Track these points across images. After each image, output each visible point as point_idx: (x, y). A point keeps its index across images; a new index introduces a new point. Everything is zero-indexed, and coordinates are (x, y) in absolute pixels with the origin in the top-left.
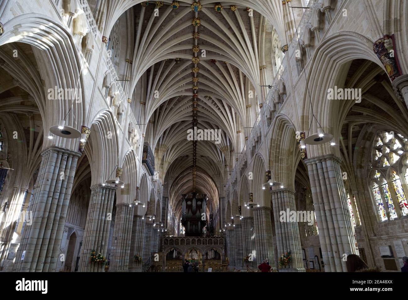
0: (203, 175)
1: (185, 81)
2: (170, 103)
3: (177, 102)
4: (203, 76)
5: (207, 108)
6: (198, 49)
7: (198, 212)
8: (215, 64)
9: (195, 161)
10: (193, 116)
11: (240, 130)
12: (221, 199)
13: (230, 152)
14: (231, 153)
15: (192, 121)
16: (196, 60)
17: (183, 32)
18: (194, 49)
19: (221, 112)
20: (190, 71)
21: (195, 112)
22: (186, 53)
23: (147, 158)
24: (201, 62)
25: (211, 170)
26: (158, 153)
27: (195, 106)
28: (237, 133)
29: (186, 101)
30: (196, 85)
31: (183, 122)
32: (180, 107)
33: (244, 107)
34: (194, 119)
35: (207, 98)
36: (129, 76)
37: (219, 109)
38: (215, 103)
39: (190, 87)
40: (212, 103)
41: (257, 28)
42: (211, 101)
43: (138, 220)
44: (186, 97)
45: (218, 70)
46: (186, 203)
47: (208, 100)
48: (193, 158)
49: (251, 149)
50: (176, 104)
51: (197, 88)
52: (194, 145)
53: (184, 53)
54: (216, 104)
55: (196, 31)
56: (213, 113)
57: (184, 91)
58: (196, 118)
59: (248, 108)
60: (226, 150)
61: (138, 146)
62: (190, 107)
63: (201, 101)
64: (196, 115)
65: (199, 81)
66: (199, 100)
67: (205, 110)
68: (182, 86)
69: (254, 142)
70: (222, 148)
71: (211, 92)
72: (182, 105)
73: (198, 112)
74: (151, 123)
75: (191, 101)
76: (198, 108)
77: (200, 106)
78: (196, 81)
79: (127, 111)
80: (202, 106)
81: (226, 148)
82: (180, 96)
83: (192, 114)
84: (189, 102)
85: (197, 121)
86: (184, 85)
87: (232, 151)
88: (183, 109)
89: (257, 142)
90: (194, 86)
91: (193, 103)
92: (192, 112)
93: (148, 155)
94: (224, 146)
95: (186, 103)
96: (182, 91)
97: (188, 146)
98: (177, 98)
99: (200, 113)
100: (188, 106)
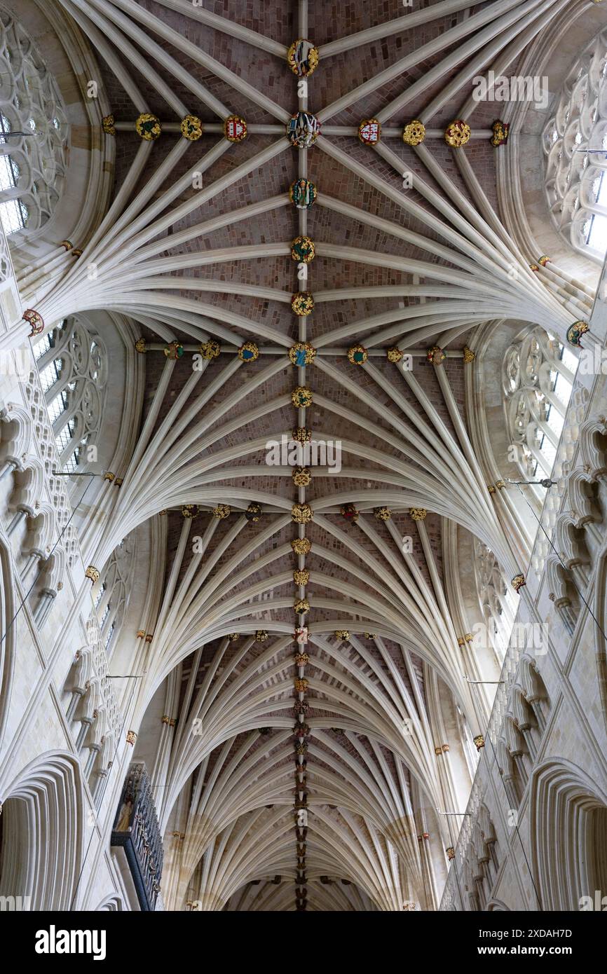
1: (272, 580)
2: (229, 661)
3: (250, 657)
4: (323, 565)
5: (339, 678)
6: (307, 475)
8: (354, 524)
10: (294, 713)
11: (445, 743)
13: (420, 840)
14: (421, 846)
15: (293, 730)
16: (302, 510)
17: (267, 426)
18: (298, 475)
19: (380, 685)
20: (287, 550)
21: (302, 697)
22: (275, 493)
23: (130, 824)
24: (316, 520)
26: (181, 849)
27: (302, 676)
28: (437, 754)
29: (274, 653)
30: (302, 598)
31: (266, 732)
32: (256, 675)
33: (451, 641)
34: (298, 725)
35: (339, 642)
36: (107, 511)
37: (374, 676)
38: (361, 658)
39: (288, 603)
40: (351, 658)
41: (462, 402)
42: (347, 652)
44: (274, 638)
45: (365, 541)
47: (340, 649)
48: (298, 890)
50: (244, 663)
51: (306, 607)
52: (297, 833)
53: (270, 492)
54: (362, 660)
55: (302, 424)
56: (357, 691)
57: (270, 619)
58: (305, 718)
59: (466, 643)
60: (406, 834)
61: (104, 766)
62: (286, 679)
63: (319, 654)
64: (304, 707)
65: (310, 580)
66: (313, 654)
67: (332, 684)
68: (263, 599)
69: (513, 735)
70: (390, 825)
71: (346, 617)
72: (263, 668)
73: (311, 694)
74: (167, 723)
75: (288, 656)
76: (309, 680)
77: (316, 673)
78: (302, 581)
79: (78, 600)
80: (322, 673)
81: (405, 827)
82: (259, 636)
83: (292, 706)
84: (283, 658)
85: (309, 729)
86: (269, 596)
87: (425, 838)
88: (267, 682)
89: (528, 727)
90: (299, 599)
91: (296, 664)
92: (291, 694)
93: (137, 814)
94: (396, 818)
95: (274, 663)
96: (263, 616)
97: (279, 834)
98: (250, 643)
99: (316, 697)
100: (280, 672)
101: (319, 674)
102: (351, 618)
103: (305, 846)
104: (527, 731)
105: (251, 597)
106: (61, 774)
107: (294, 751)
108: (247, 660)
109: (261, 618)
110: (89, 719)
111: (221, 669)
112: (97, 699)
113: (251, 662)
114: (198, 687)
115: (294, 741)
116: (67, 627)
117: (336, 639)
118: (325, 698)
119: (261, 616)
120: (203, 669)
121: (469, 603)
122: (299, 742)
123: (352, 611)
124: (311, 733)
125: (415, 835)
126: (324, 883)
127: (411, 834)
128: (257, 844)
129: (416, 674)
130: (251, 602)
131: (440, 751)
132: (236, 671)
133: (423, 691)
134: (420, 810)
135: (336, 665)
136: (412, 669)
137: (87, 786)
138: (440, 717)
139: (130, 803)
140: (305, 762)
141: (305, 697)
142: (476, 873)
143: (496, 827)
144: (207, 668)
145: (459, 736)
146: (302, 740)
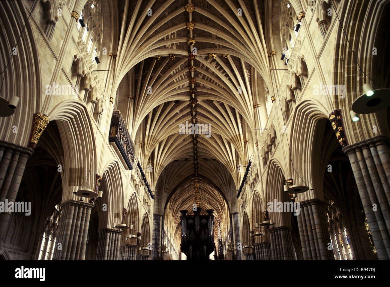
0: (208, 187)
1: (175, 27)
2: (157, 69)
3: (167, 67)
5: (211, 77)
7: (203, 233)
9: (196, 167)
10: (189, 94)
11: (258, 103)
12: (233, 216)
15: (190, 101)
21: (193, 87)
23: (116, 134)
25: (218, 178)
27: (193, 76)
28: (254, 108)
29: (179, 65)
30: (191, 37)
31: (178, 102)
32: (171, 77)
34: (192, 99)
35: (210, 60)
37: (227, 76)
39: (184, 40)
40: (216, 67)
42: (214, 64)
43: (109, 237)
44: (179, 58)
46: (187, 221)
47: (211, 63)
48: (194, 163)
49: (284, 109)
51: (194, 41)
52: (194, 143)
54: (221, 68)
56: (219, 83)
57: (176, 48)
58: (195, 96)
59: (272, 56)
60: (239, 140)
61: (100, 111)
62: (185, 78)
63: (201, 65)
64: (194, 91)
65: (195, 27)
66: (197, 66)
67: (207, 80)
68: (171, 37)
69: (289, 93)
70: (233, 138)
71: (213, 46)
72: (173, 72)
73: (197, 85)
74: (130, 98)
75: (186, 67)
76: (197, 79)
77: (200, 75)
78: (191, 28)
79: (69, 28)
80: (202, 75)
81: (239, 138)
82: (171, 57)
83: (189, 90)
84: (183, 68)
85: (197, 101)
86: (174, 36)
87: (247, 142)
88: (176, 79)
89: (296, 89)
90: (190, 37)
91: (190, 70)
92: (188, 85)
93: (119, 130)
94: (235, 135)
95: (179, 71)
96: (172, 47)
97: (186, 143)
98: (167, 60)
99: (200, 86)
100: (182, 74)
101: (201, 75)
102: (216, 47)
103: (197, 148)
104: (296, 90)
105: (165, 36)
106: (79, 111)
107: (190, 110)
108: (166, 69)
109: (171, 48)
110: (88, 89)
111: (153, 73)
112: (90, 80)
113: (168, 70)
114: (143, 82)
115: (190, 106)
116: (65, 41)
117: (209, 58)
118: (204, 87)
119: (171, 47)
120: (145, 74)
121: (276, 37)
122: (193, 106)
123: (217, 43)
124: (198, 102)
125: (243, 141)
126: (205, 160)
127: (241, 140)
128: (176, 147)
129: (247, 74)
130: (165, 39)
131: (255, 106)
132: (161, 74)
133: (250, 82)
134: (245, 132)
135: (209, 70)
136: (245, 71)
137: (93, 117)
138: (257, 93)
139: (115, 126)
140: (196, 115)
141: (195, 86)
142: (266, 150)
143: (276, 132)
144: (147, 73)
145: (265, 100)
146: (194, 105)
